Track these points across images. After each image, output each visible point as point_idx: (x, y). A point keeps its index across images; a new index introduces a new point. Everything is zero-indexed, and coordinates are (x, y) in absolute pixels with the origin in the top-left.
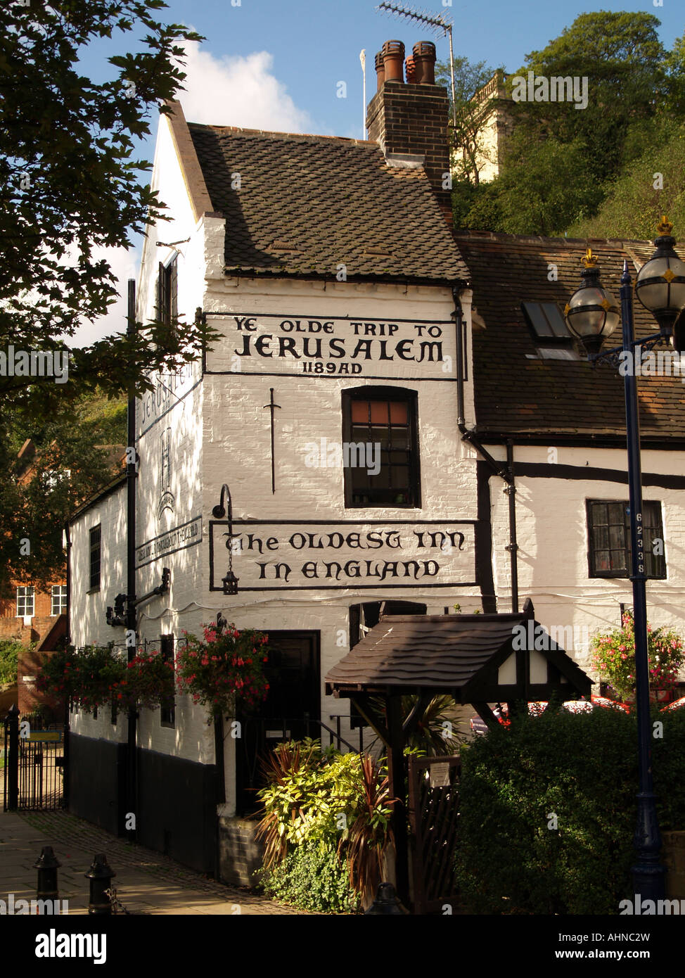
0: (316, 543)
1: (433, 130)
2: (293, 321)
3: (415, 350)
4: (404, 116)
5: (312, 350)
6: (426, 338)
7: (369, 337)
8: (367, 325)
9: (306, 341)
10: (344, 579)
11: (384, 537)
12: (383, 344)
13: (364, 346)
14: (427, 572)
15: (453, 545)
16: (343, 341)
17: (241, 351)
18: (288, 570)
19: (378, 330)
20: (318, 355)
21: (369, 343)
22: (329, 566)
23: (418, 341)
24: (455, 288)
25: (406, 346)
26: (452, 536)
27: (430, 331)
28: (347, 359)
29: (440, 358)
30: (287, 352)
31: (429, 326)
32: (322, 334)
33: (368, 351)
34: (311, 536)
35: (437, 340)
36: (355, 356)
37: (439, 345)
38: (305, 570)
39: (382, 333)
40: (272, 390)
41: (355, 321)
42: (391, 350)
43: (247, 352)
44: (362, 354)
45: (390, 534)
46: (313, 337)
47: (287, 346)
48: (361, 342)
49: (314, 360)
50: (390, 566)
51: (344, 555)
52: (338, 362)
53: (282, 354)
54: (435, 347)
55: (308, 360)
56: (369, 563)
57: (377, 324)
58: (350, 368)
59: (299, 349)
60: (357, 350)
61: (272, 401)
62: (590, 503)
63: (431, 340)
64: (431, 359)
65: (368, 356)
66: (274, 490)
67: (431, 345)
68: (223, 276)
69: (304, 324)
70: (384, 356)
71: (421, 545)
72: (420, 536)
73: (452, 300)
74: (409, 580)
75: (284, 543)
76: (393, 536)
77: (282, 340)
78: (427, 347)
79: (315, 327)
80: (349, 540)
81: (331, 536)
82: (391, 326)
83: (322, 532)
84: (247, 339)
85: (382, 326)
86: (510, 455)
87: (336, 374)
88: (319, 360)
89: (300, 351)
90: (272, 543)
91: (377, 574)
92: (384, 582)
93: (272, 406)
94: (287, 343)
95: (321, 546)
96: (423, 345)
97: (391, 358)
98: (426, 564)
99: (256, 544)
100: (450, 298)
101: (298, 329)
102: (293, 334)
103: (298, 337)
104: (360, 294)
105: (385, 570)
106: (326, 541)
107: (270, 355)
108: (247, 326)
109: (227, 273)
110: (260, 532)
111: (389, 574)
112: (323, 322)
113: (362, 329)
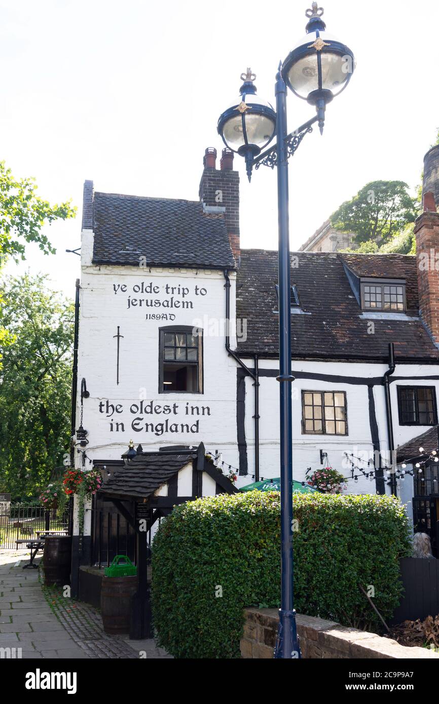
1: (231, 194)
3: (203, 306)
4: (215, 186)
9: (139, 300)
11: (180, 410)
12: (184, 302)
18: (123, 427)
19: (181, 294)
21: (175, 301)
24: (226, 270)
38: (133, 428)
39: (183, 296)
40: (119, 327)
43: (105, 306)
50: (183, 426)
51: (156, 419)
58: (164, 315)
61: (118, 333)
62: (304, 392)
66: (118, 383)
68: (92, 265)
70: (184, 309)
73: (223, 278)
74: (194, 434)
76: (185, 409)
79: (144, 293)
84: (105, 299)
85: (183, 292)
86: (256, 364)
91: (175, 431)
92: (178, 435)
93: (118, 336)
95: (142, 414)
100: (223, 277)
101: (135, 294)
102: (132, 296)
103: (134, 298)
104: (171, 275)
105: (180, 428)
109: (93, 262)
111: (182, 431)
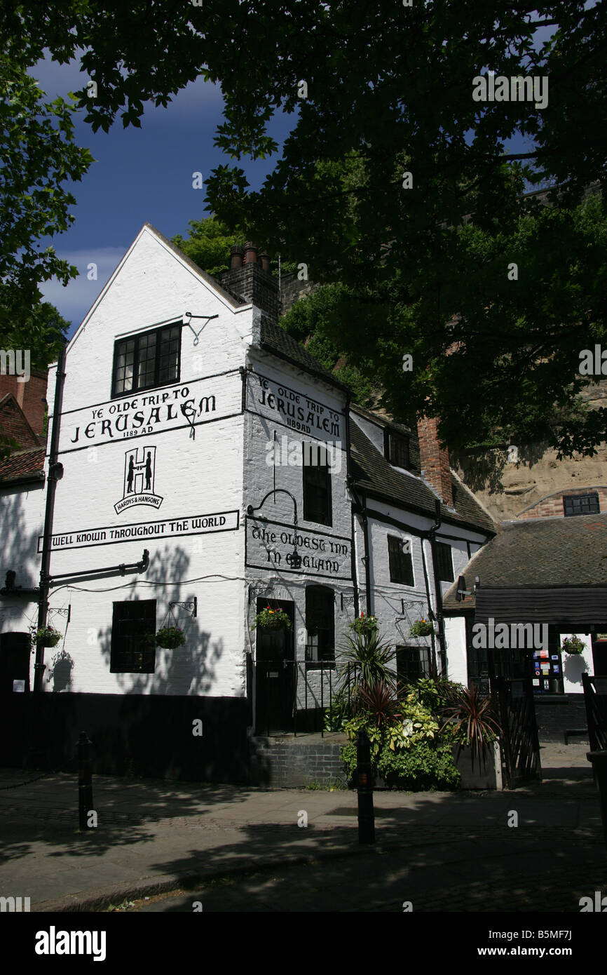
0: (292, 541)
2: (284, 389)
3: (330, 426)
5: (291, 412)
6: (333, 420)
7: (312, 412)
8: (312, 404)
9: (289, 404)
11: (318, 543)
12: (318, 417)
13: (311, 417)
14: (334, 569)
15: (344, 553)
16: (303, 410)
17: (261, 401)
18: (280, 558)
19: (316, 409)
20: (293, 415)
21: (313, 415)
23: (330, 421)
25: (326, 422)
26: (343, 547)
27: (334, 417)
29: (338, 435)
30: (281, 409)
31: (334, 413)
32: (294, 403)
33: (312, 420)
34: (290, 536)
35: (337, 423)
36: (307, 422)
37: (338, 426)
38: (287, 558)
39: (318, 411)
40: (275, 432)
41: (308, 400)
42: (321, 423)
43: (264, 403)
44: (310, 421)
45: (320, 541)
46: (291, 403)
47: (281, 405)
48: (310, 414)
49: (292, 419)
50: (321, 562)
51: (304, 551)
52: (301, 423)
53: (279, 410)
54: (336, 427)
55: (290, 417)
56: (313, 558)
57: (316, 404)
58: (306, 428)
59: (286, 407)
60: (309, 418)
62: (389, 536)
63: (335, 422)
64: (335, 434)
65: (312, 424)
66: (274, 501)
69: (288, 393)
70: (318, 426)
71: (332, 551)
72: (331, 544)
74: (328, 573)
75: (278, 538)
76: (322, 542)
77: (279, 400)
78: (334, 426)
79: (292, 397)
80: (305, 542)
81: (298, 538)
82: (321, 408)
83: (294, 534)
84: (264, 393)
85: (318, 407)
87: (300, 430)
88: (294, 419)
89: (286, 412)
90: (273, 537)
91: (316, 567)
92: (318, 572)
94: (280, 403)
96: (332, 424)
97: (321, 428)
98: (334, 564)
99: (266, 537)
101: (285, 396)
102: (283, 398)
103: (286, 400)
104: (311, 384)
105: (319, 564)
107: (273, 408)
108: (265, 385)
109: (261, 346)
110: (268, 528)
111: (321, 567)
112: (296, 395)
113: (310, 405)
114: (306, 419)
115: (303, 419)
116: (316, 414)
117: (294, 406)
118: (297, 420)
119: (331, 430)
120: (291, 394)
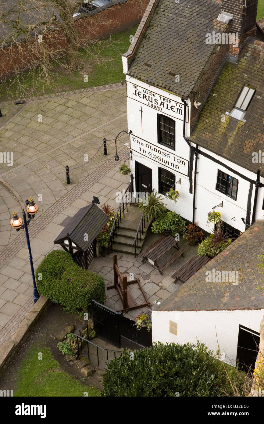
0: (151, 149)
2: (146, 90)
3: (175, 110)
5: (151, 100)
6: (178, 107)
7: (164, 101)
8: (163, 98)
9: (149, 97)
10: (157, 160)
11: (166, 155)
12: (167, 105)
13: (163, 104)
14: (176, 168)
15: (183, 164)
16: (157, 100)
17: (135, 94)
18: (145, 152)
19: (166, 100)
20: (152, 102)
21: (164, 103)
22: (154, 155)
23: (176, 107)
24: (182, 98)
25: (173, 107)
26: (183, 162)
27: (179, 105)
28: (158, 105)
29: (182, 114)
31: (179, 104)
32: (152, 96)
33: (164, 105)
34: (150, 147)
35: (181, 109)
36: (160, 105)
37: (182, 111)
38: (149, 153)
39: (167, 102)
40: (141, 107)
41: (161, 96)
42: (169, 107)
44: (162, 106)
45: (168, 154)
46: (151, 97)
47: (145, 97)
48: (162, 102)
49: (151, 103)
50: (167, 162)
51: (157, 154)
52: (156, 105)
53: (144, 98)
54: (180, 111)
55: (150, 102)
56: (163, 159)
57: (166, 99)
58: (159, 108)
60: (161, 104)
62: (219, 172)
63: (180, 108)
64: (179, 113)
65: (164, 107)
66: (142, 132)
67: (180, 110)
69: (149, 92)
70: (167, 108)
71: (175, 160)
72: (175, 158)
74: (172, 167)
75: (145, 145)
76: (168, 155)
77: (144, 95)
78: (178, 110)
79: (151, 94)
80: (159, 152)
81: (155, 149)
82: (169, 101)
83: (153, 147)
84: (136, 91)
85: (167, 100)
86: (197, 147)
87: (156, 108)
88: (152, 103)
89: (148, 99)
90: (142, 144)
91: (164, 162)
92: (165, 165)
93: (142, 111)
94: (145, 96)
95: (152, 150)
96: (177, 109)
98: (176, 166)
99: (139, 143)
102: (146, 94)
105: (166, 162)
106: (153, 149)
107: (141, 97)
108: (136, 88)
110: (140, 140)
111: (167, 164)
112: (153, 93)
113: (162, 99)
114: (159, 104)
115: (157, 104)
116: (166, 103)
117: (152, 98)
118: (154, 104)
119: (176, 112)
120: (150, 93)
